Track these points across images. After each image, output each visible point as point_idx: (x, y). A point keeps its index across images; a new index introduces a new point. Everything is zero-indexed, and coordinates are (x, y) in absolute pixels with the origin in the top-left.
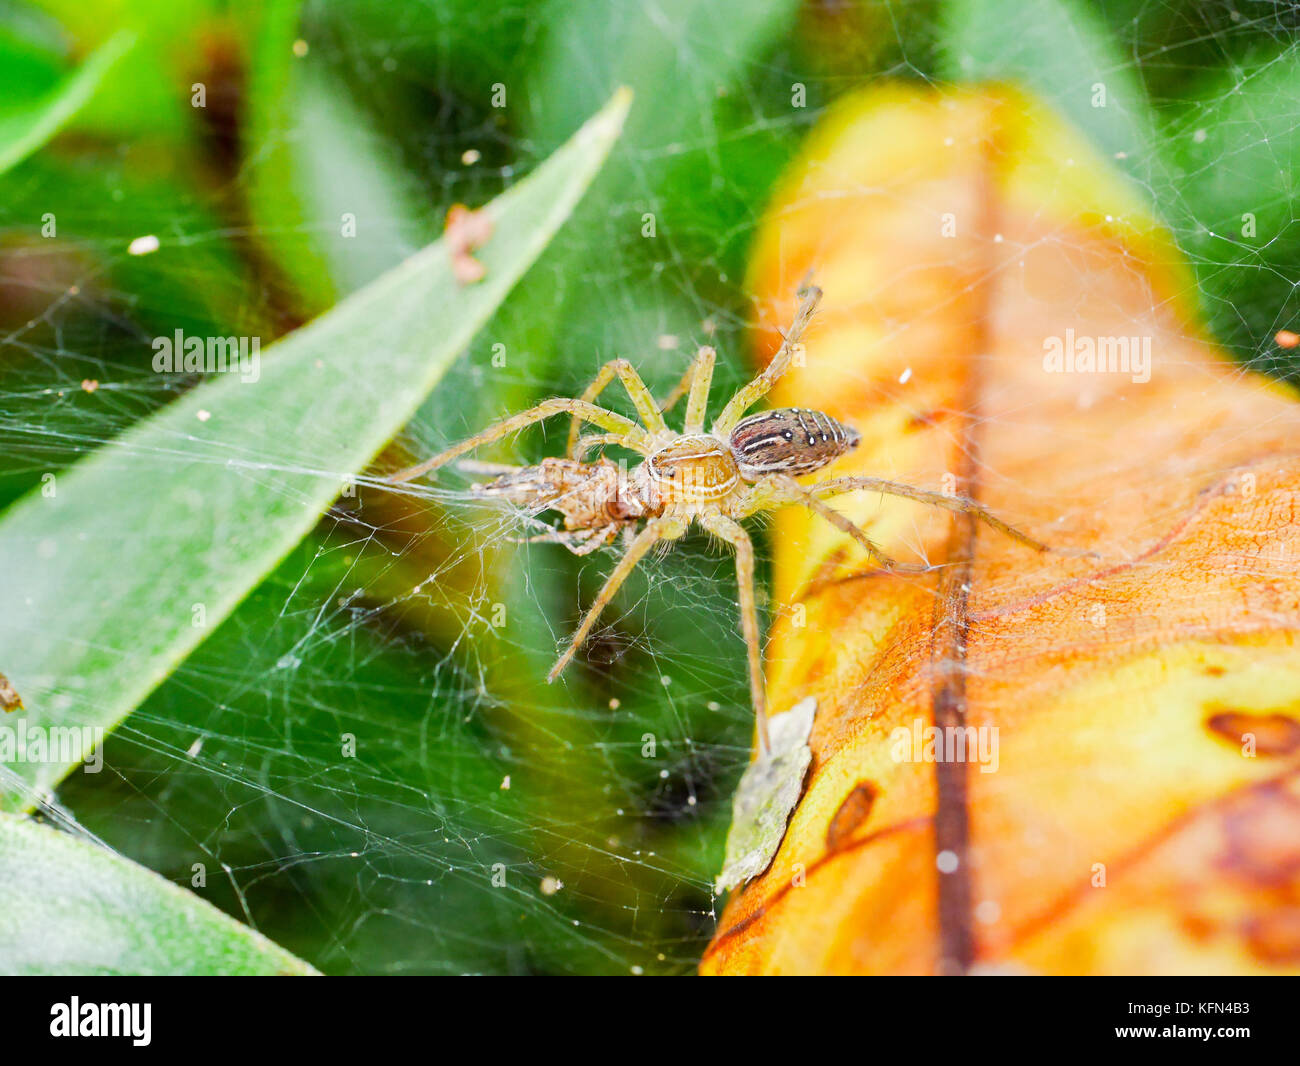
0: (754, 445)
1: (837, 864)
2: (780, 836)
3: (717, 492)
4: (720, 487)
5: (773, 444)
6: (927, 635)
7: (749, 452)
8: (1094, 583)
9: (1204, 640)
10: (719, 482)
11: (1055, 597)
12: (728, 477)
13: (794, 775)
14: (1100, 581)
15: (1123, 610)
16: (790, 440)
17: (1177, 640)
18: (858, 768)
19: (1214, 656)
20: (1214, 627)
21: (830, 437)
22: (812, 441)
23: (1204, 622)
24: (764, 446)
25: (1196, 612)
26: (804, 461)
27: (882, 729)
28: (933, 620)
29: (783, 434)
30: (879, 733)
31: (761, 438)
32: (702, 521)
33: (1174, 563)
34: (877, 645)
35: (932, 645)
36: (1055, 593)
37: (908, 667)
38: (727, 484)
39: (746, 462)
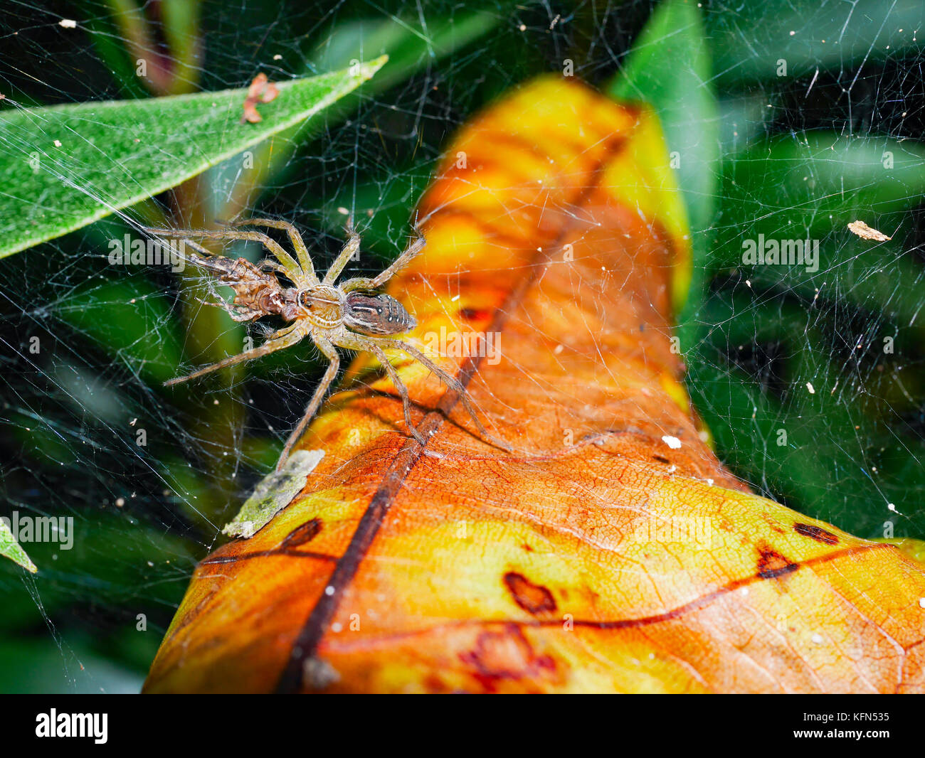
0: (360, 308)
1: (281, 558)
2: (267, 521)
3: (329, 324)
4: (331, 322)
5: (370, 312)
6: (396, 451)
7: (355, 310)
8: (501, 462)
9: (534, 526)
10: (332, 320)
11: (476, 461)
12: (337, 319)
13: (292, 490)
14: (504, 463)
15: (505, 486)
16: (379, 313)
17: (520, 519)
18: (321, 509)
19: (533, 538)
20: (544, 520)
21: (401, 321)
22: (391, 319)
23: (541, 514)
24: (365, 310)
25: (540, 508)
26: (381, 327)
27: (344, 493)
28: (404, 444)
29: (377, 309)
30: (342, 495)
31: (366, 306)
32: (313, 337)
33: (547, 473)
34: (370, 440)
35: (394, 459)
36: (477, 459)
37: (376, 465)
38: (336, 322)
39: (350, 314)
